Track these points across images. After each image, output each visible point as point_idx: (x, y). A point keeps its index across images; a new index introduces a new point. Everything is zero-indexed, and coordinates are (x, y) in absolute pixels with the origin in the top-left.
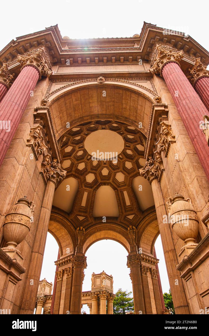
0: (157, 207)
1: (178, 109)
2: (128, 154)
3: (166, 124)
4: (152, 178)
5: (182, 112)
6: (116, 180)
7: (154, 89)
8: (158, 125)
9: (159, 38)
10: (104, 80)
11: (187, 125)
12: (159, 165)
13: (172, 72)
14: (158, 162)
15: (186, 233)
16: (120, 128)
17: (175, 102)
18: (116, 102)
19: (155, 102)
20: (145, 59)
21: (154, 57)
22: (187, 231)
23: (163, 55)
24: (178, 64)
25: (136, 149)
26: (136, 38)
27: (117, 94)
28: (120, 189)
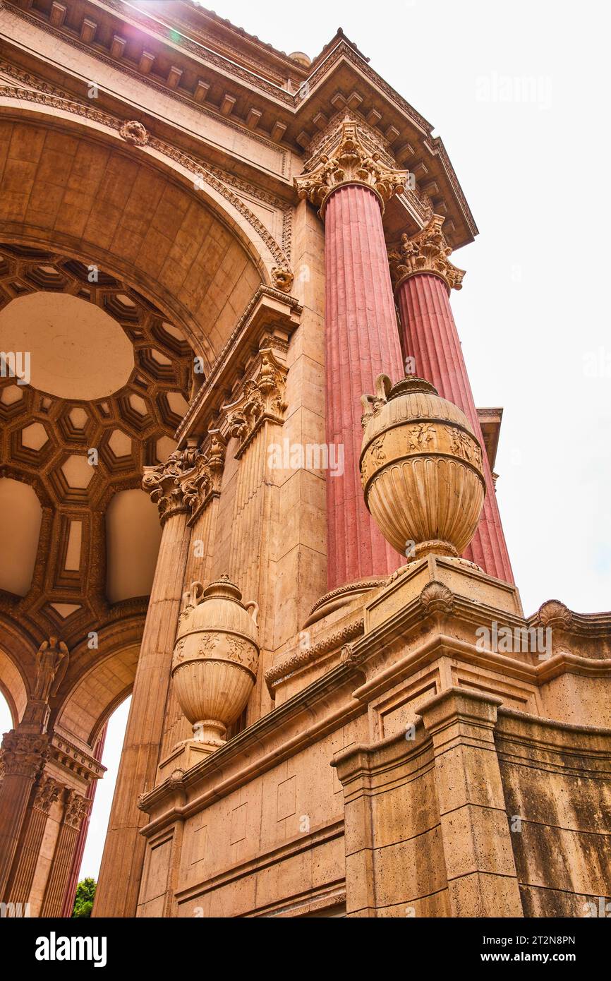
0: (155, 600)
1: (326, 331)
2: (131, 408)
3: (278, 360)
4: (174, 507)
5: (334, 345)
6: (61, 478)
7: (287, 242)
8: (252, 354)
9: (360, 99)
10: (145, 138)
11: (332, 386)
12: (210, 475)
13: (353, 218)
14: (210, 466)
15: (208, 703)
16: (137, 315)
17: (328, 307)
18: (156, 229)
19: (271, 282)
20: (298, 140)
21: (323, 149)
22: (213, 698)
23: (349, 155)
24: (380, 205)
25: (161, 404)
26: (297, 64)
27: (169, 205)
28: (66, 508)
